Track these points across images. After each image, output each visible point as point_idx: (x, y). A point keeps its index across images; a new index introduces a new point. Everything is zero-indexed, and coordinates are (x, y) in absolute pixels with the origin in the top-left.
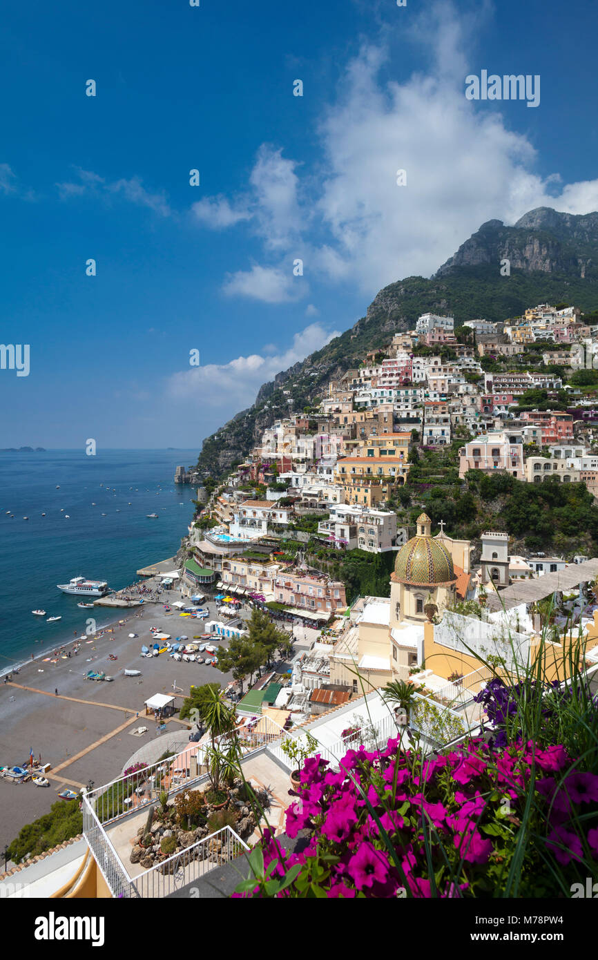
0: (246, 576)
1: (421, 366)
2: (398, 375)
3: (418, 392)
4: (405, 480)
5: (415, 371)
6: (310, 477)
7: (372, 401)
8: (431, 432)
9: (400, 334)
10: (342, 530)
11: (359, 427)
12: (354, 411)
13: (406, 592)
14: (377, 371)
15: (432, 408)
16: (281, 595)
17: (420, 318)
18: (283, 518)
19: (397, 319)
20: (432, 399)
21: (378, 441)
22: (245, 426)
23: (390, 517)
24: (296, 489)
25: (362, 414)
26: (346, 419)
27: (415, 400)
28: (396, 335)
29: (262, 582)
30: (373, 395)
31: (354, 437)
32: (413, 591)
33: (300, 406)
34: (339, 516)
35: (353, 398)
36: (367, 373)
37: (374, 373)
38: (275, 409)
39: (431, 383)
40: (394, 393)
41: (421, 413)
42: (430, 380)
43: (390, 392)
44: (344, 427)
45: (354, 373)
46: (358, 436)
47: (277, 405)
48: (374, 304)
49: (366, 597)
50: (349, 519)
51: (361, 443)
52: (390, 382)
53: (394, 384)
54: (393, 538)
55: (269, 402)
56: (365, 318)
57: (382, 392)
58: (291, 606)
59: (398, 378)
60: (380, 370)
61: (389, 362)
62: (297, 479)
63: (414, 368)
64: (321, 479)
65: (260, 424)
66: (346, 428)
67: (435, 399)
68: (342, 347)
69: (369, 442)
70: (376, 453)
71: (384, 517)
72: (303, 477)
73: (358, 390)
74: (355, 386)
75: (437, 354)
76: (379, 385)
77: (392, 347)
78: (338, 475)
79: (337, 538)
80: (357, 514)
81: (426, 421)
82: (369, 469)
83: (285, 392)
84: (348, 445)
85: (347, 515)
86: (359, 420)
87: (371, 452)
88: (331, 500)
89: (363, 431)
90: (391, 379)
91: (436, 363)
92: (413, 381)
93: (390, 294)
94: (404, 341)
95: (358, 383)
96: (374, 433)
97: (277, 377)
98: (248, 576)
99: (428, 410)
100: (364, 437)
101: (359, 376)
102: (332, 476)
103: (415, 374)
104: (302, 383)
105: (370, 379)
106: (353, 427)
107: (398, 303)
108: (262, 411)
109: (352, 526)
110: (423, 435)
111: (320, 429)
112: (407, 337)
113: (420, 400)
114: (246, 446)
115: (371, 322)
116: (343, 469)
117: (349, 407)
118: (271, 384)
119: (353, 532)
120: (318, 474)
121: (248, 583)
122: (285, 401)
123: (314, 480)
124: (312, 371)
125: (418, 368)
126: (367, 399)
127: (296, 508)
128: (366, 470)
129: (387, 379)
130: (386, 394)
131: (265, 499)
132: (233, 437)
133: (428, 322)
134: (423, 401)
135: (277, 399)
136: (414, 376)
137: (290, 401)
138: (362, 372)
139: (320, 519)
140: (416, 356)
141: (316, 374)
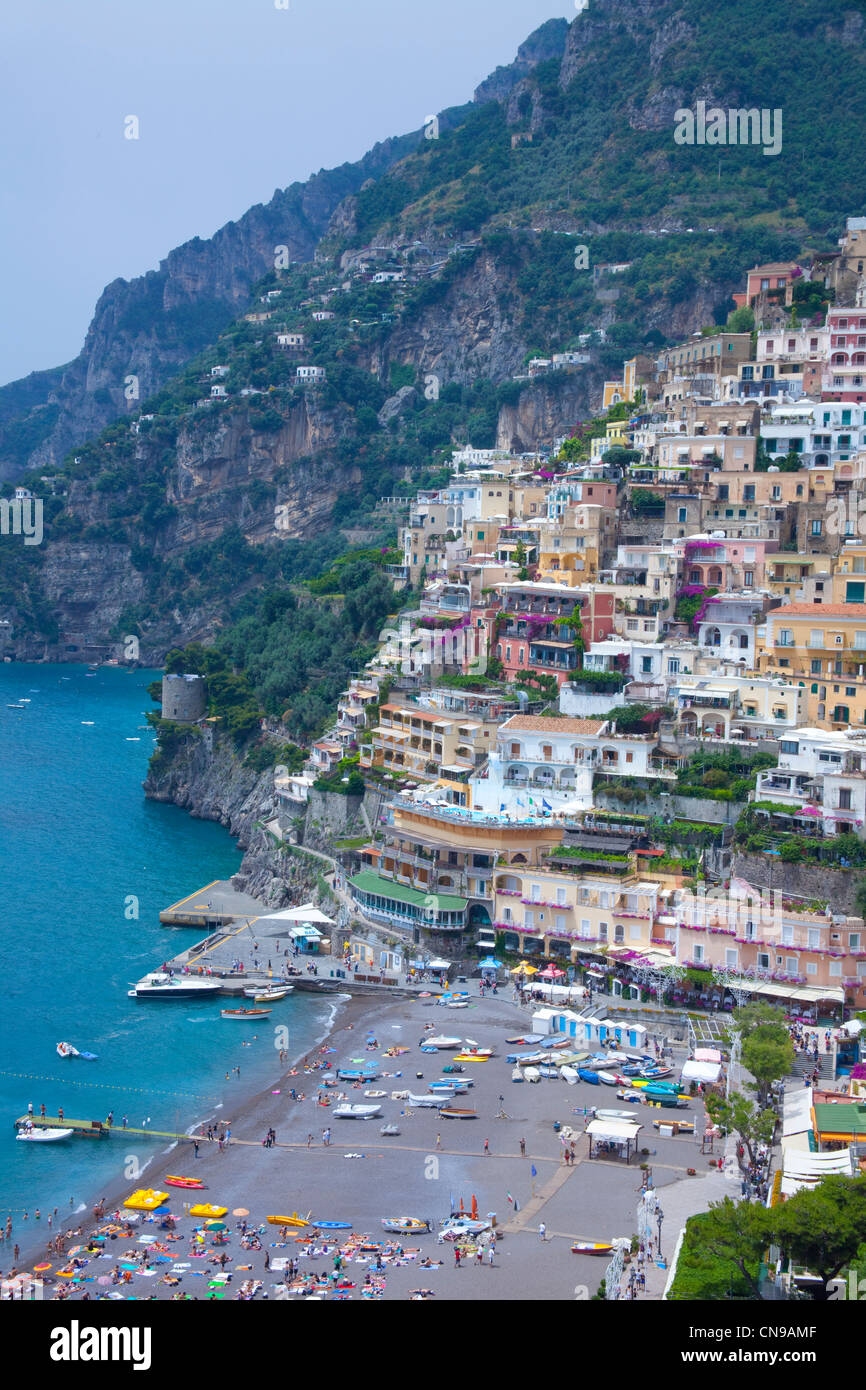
0: (569, 909)
6: (691, 657)
7: (817, 439)
10: (846, 794)
11: (805, 519)
12: (772, 469)
14: (814, 342)
16: (698, 949)
18: (634, 762)
22: (138, 456)
24: (650, 685)
25: (799, 478)
26: (749, 492)
29: (623, 923)
31: (793, 545)
33: (344, 394)
34: (823, 757)
35: (754, 427)
36: (782, 348)
37: (804, 348)
38: (254, 401)
44: (742, 512)
45: (741, 344)
46: (805, 541)
47: (257, 386)
50: (853, 764)
51: (821, 564)
52: (858, 379)
55: (220, 371)
57: (846, 414)
58: (733, 974)
60: (824, 343)
61: (852, 319)
62: (647, 661)
64: (722, 662)
65: (197, 449)
66: (759, 518)
68: (481, 178)
69: (844, 561)
73: (762, 399)
76: (827, 389)
78: (770, 647)
79: (827, 812)
83: (283, 339)
84: (780, 568)
85: (846, 754)
86: (794, 497)
87: (856, 589)
88: (768, 718)
89: (818, 528)
90: (860, 368)
95: (757, 377)
98: (578, 909)
100: (824, 545)
104: (343, 307)
105: (797, 368)
106: (781, 518)
108: (204, 404)
111: (672, 514)
114: (143, 529)
116: (785, 635)
117: (747, 454)
120: (706, 646)
121: (580, 925)
122: (290, 371)
123: (701, 663)
124: (373, 265)
126: (802, 432)
127: (664, 738)
128: (853, 640)
129: (848, 369)
131: (556, 714)
132: (96, 496)
135: (255, 361)
137: (307, 373)
138: (762, 345)
139: (753, 766)
141: (397, 276)
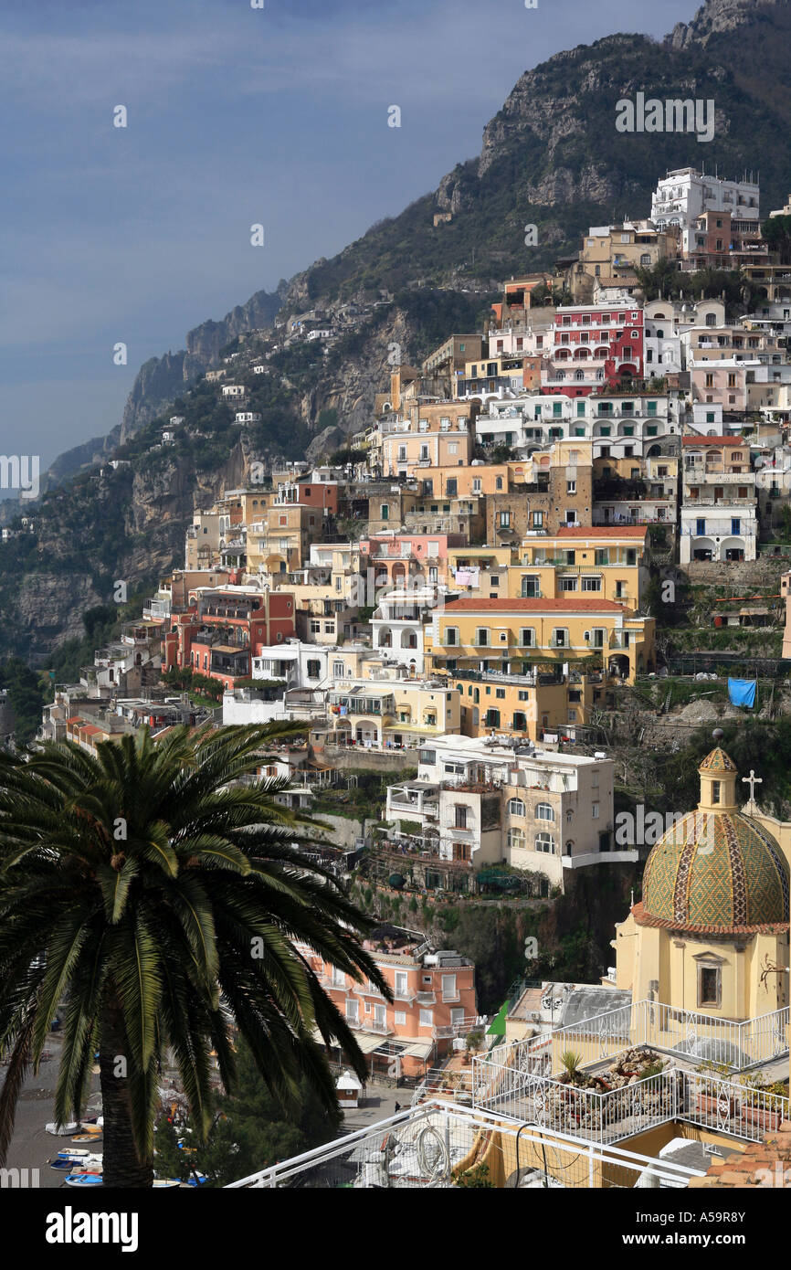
1: (669, 328)
2: (601, 353)
3: (662, 406)
4: (633, 664)
5: (650, 342)
6: (353, 658)
7: (529, 432)
8: (701, 524)
9: (604, 231)
10: (462, 811)
11: (492, 511)
12: (475, 462)
13: (675, 952)
14: (540, 340)
15: (703, 454)
17: (661, 183)
19: (576, 165)
20: (703, 428)
21: (550, 551)
23: (594, 769)
24: (311, 691)
25: (502, 470)
26: (452, 486)
27: (651, 430)
28: (594, 231)
30: (531, 412)
31: (479, 539)
32: (695, 948)
33: (276, 435)
34: (449, 769)
35: (471, 423)
36: (510, 347)
37: (530, 345)
38: (199, 444)
39: (698, 380)
40: (591, 406)
41: (673, 470)
42: (695, 369)
43: (581, 407)
44: (447, 508)
45: (473, 344)
46: (491, 533)
47: (203, 431)
48: (504, 116)
49: (544, 984)
50: (476, 777)
51: (503, 557)
52: (579, 373)
53: (590, 379)
54: (603, 828)
55: (176, 420)
56: (477, 161)
57: (557, 407)
59: (601, 363)
60: (549, 340)
61: (576, 316)
62: (313, 664)
63: (648, 334)
64: (387, 664)
65: (149, 488)
66: (455, 511)
67: (711, 426)
69: (525, 553)
70: (547, 587)
71: (581, 768)
72: (333, 656)
73: (483, 396)
74: (476, 384)
75: (711, 294)
76: (545, 383)
77: (580, 267)
78: (438, 647)
79: (444, 832)
80: (501, 760)
81: (687, 492)
82: (527, 635)
83: (227, 390)
85: (471, 764)
86: (491, 489)
87: (531, 584)
88: (419, 724)
89: (505, 519)
90: (581, 364)
91: (711, 319)
92: (646, 374)
93: (556, 86)
94: (617, 250)
95: (483, 374)
96: (537, 527)
97: (192, 336)
99: (690, 460)
100: (511, 538)
101: (485, 355)
102: (418, 654)
103: (650, 353)
105: (519, 364)
106: (475, 511)
107: (580, 114)
108: (155, 448)
109: (488, 796)
110: (678, 534)
111: (375, 512)
112: (625, 238)
113: (667, 432)
114: (104, 559)
115: (494, 171)
116: (452, 633)
117: (459, 450)
118: (177, 360)
119: (493, 813)
120: (375, 647)
122: (230, 417)
123: (366, 665)
124: (310, 325)
125: (660, 334)
126: (515, 425)
128: (520, 637)
129: (570, 363)
130: (569, 411)
133: (685, 194)
134: (678, 432)
135: (202, 409)
136: (650, 358)
137: (244, 418)
138: (493, 342)
139: (394, 778)
140: (652, 298)
141: (327, 333)
